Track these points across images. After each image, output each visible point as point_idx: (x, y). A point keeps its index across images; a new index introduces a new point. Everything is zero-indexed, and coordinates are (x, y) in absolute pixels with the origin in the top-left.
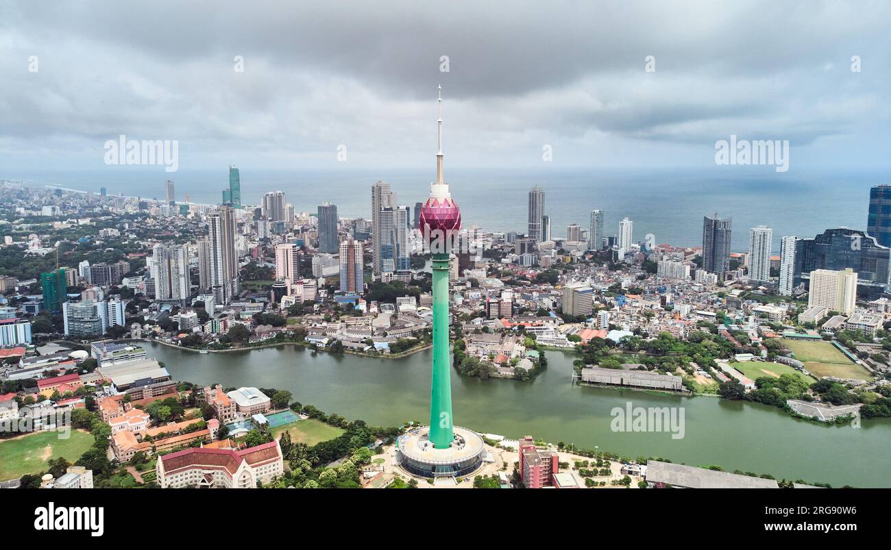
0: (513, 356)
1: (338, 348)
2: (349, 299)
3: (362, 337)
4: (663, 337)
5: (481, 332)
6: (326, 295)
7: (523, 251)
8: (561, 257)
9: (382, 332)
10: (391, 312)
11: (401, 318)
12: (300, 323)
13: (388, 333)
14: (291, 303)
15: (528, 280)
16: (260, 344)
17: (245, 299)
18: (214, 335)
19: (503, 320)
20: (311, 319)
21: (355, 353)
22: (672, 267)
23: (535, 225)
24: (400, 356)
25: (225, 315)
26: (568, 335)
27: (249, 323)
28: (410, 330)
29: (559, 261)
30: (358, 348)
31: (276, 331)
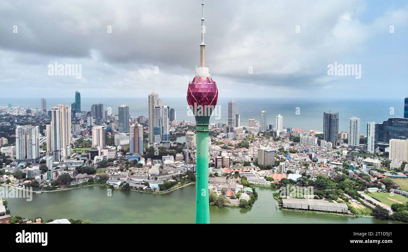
0: (237, 192)
1: (127, 188)
2: (134, 157)
3: (142, 180)
4: (320, 178)
5: (213, 176)
6: (121, 155)
7: (228, 132)
8: (247, 134)
9: (154, 177)
10: (159, 165)
11: (165, 168)
12: (104, 172)
13: (158, 178)
14: (100, 160)
15: (233, 146)
16: (77, 186)
17: (73, 158)
18: (48, 181)
19: (225, 168)
20: (111, 170)
21: (137, 191)
22: (308, 139)
23: (232, 119)
24: (166, 193)
25: (59, 168)
26: (265, 177)
27: (72, 172)
28: (171, 175)
29: (246, 137)
30: (140, 188)
31: (89, 177)
